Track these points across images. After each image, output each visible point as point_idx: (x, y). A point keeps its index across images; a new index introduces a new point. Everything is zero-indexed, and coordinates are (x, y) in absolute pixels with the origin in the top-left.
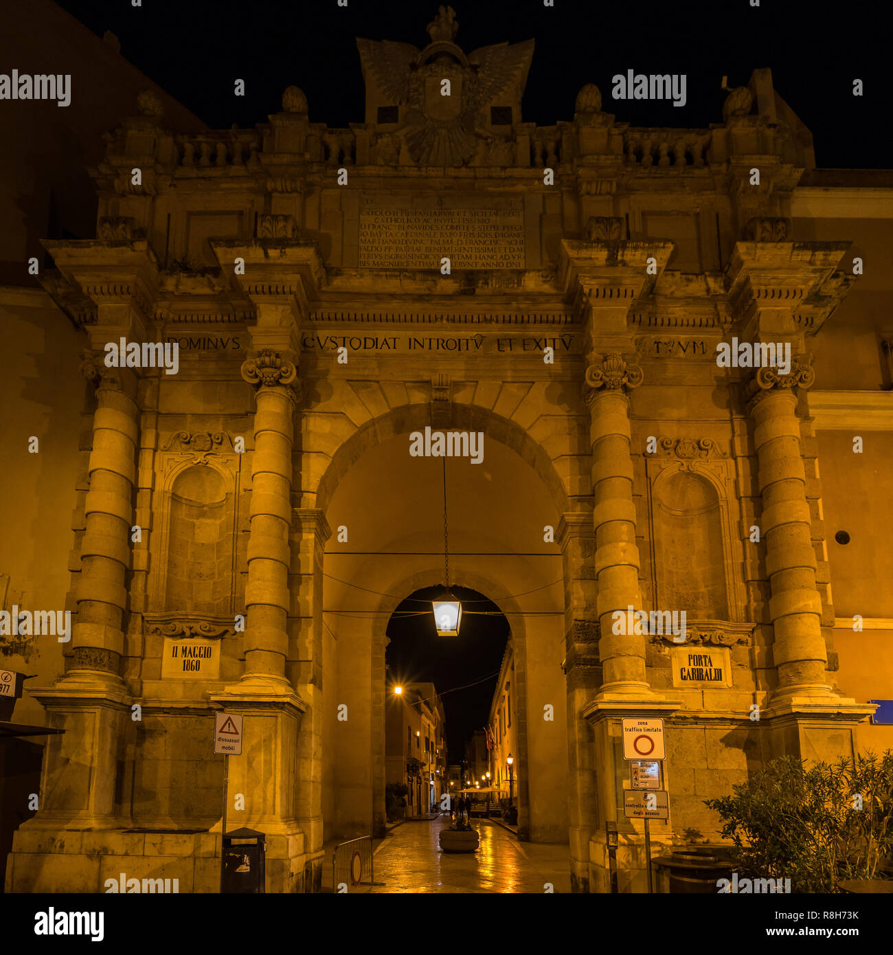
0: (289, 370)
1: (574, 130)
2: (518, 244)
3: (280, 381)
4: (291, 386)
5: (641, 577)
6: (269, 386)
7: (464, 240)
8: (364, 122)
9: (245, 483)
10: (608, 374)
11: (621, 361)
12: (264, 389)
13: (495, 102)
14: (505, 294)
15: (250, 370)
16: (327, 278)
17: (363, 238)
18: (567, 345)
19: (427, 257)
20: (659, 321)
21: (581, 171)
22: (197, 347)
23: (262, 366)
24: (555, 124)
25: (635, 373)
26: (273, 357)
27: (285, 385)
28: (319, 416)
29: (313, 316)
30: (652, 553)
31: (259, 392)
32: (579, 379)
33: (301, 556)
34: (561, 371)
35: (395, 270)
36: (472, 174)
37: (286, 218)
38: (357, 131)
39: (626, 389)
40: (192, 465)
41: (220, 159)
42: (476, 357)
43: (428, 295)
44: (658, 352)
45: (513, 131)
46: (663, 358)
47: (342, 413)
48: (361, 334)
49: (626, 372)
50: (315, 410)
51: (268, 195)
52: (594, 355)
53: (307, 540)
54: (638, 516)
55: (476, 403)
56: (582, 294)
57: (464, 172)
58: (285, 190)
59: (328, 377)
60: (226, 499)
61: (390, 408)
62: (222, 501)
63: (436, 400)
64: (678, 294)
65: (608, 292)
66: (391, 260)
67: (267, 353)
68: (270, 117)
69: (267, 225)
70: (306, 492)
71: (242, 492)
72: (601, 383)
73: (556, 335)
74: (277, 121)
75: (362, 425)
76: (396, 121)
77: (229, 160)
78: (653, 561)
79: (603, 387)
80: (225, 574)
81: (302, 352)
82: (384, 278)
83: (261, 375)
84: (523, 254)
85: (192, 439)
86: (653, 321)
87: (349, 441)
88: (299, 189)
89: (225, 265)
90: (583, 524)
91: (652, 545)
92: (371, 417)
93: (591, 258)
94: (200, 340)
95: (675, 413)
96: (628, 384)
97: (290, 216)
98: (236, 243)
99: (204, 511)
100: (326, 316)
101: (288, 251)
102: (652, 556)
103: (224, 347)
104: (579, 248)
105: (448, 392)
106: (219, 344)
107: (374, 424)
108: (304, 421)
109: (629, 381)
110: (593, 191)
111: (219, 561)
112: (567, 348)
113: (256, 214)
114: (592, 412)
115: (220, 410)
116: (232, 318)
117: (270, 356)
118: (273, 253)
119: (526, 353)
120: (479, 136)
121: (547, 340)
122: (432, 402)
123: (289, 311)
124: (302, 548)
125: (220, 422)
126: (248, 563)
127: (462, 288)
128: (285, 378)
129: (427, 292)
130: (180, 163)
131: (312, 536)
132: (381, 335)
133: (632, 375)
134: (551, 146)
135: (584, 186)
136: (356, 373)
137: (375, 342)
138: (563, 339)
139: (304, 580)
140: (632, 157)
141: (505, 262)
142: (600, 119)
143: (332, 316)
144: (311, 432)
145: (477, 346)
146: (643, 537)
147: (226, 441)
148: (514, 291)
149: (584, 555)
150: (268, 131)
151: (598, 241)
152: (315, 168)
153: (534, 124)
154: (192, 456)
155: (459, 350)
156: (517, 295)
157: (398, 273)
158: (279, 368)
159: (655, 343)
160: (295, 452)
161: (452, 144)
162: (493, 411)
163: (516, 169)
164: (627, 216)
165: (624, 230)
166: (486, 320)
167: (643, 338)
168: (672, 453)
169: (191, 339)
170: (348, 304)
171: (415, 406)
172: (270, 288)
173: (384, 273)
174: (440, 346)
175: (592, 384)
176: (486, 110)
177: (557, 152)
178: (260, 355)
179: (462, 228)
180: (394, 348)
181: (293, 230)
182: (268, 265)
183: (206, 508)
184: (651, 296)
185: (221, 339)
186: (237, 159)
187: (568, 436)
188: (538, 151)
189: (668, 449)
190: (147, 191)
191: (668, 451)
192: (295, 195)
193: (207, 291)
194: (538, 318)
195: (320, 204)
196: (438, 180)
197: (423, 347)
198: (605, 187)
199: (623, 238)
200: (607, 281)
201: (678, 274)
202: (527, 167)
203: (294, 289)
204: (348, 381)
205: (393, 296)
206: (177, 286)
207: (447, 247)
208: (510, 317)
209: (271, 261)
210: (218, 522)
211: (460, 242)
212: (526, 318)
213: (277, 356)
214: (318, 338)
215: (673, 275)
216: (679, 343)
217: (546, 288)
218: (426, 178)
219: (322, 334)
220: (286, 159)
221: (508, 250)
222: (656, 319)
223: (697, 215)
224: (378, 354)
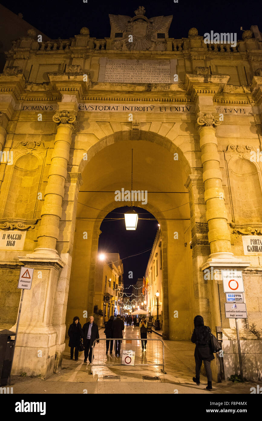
0: (73, 118)
1: (188, 40)
2: (168, 75)
3: (69, 122)
4: (73, 124)
5: (226, 203)
6: (63, 124)
7: (147, 73)
8: (110, 37)
9: (47, 162)
10: (206, 120)
11: (212, 116)
12: (61, 125)
13: (159, 32)
14: (163, 92)
15: (57, 118)
16: (92, 86)
17: (107, 72)
18: (189, 109)
19: (132, 79)
20: (226, 101)
21: (192, 53)
22: (35, 109)
23: (62, 116)
24: (181, 39)
25: (218, 120)
26: (67, 113)
27: (70, 123)
28: (83, 135)
29: (84, 98)
30: (230, 192)
31: (59, 126)
32: (194, 122)
33: (69, 193)
34: (186, 119)
35: (119, 83)
36: (150, 53)
37: (78, 66)
38: (107, 40)
39: (214, 126)
40: (25, 154)
41: (55, 48)
42: (151, 113)
43: (132, 92)
44: (226, 112)
45: (165, 40)
46: (228, 115)
47: (93, 134)
48: (104, 105)
49: (214, 120)
50: (81, 133)
51: (71, 59)
52: (201, 114)
53: (72, 186)
54: (223, 176)
55: (150, 130)
56: (194, 91)
57: (147, 52)
58: (78, 57)
59: (88, 120)
60: (38, 168)
61: (114, 132)
62: (36, 169)
63: (133, 129)
64: (232, 92)
65: (205, 91)
66: (118, 80)
67: (65, 111)
68: (75, 36)
69: (70, 68)
70: (74, 165)
71: (46, 165)
72: (204, 124)
73: (184, 106)
74: (78, 37)
75: (101, 139)
76: (122, 37)
77: (58, 48)
78: (230, 196)
79: (205, 125)
80: (33, 201)
81: (78, 111)
82: (115, 86)
83: (61, 120)
84: (170, 78)
85: (27, 144)
86: (223, 102)
87: (95, 145)
88: (83, 57)
89: (52, 81)
90: (198, 180)
91: (230, 189)
92: (105, 136)
93: (197, 80)
94: (37, 107)
95: (235, 135)
96: (215, 124)
97: (79, 65)
98: (58, 74)
99: (27, 173)
100: (90, 98)
101: (78, 77)
102: (230, 194)
103: (46, 109)
104: (193, 77)
105: (139, 126)
106: (44, 108)
107: (106, 138)
108: (76, 137)
109: (215, 123)
110: (197, 59)
111: (31, 195)
112: (189, 111)
113: (66, 65)
114: (200, 135)
115: (41, 133)
116: (51, 99)
117: (65, 113)
118: (71, 77)
119: (172, 112)
120: (152, 41)
121: (180, 108)
122: (132, 130)
123: (75, 97)
124: (70, 189)
125: (40, 138)
126: (45, 196)
127: (146, 89)
128: (71, 121)
129: (132, 90)
130: (39, 49)
131: (75, 184)
132: (112, 105)
133: (216, 121)
134: (180, 45)
135: (193, 57)
136: (100, 119)
137: (109, 108)
138: (187, 107)
139: (69, 203)
140: (210, 49)
141: (163, 81)
142: (198, 38)
143: (92, 98)
144: (79, 141)
145: (151, 109)
146: (225, 186)
147: (42, 145)
148: (167, 91)
149: (199, 193)
150: (74, 40)
151: (200, 74)
152: (91, 51)
153: (174, 38)
154: (26, 151)
155: (144, 111)
156: (168, 92)
157: (121, 84)
158: (69, 117)
159: (225, 109)
160: (72, 149)
161: (143, 44)
162: (158, 134)
163: (167, 52)
164: (210, 67)
165: (210, 71)
166: (155, 100)
167: (219, 108)
168: (235, 150)
169: (33, 107)
170: (99, 94)
171: (124, 131)
172: (69, 89)
173: (115, 84)
174: (136, 109)
175: (200, 124)
176: (156, 34)
177: (182, 46)
178: (61, 112)
179: (146, 69)
180: (117, 110)
181: (80, 70)
182: (69, 81)
183: (28, 172)
184: (222, 93)
185: (45, 106)
186: (61, 48)
187: (190, 144)
188: (175, 46)
189: (233, 149)
190: (25, 58)
191: (233, 150)
192: (82, 59)
193: (43, 90)
194: (177, 100)
195: (91, 62)
196: (137, 54)
197: (129, 110)
198: (201, 58)
199: (210, 74)
200: (204, 88)
201: (232, 86)
202: (171, 51)
203: (78, 89)
204: (97, 122)
205: (118, 92)
206: (31, 88)
207: (140, 75)
208: (165, 99)
209: (70, 80)
210: (33, 178)
211: (145, 74)
212: (171, 100)
213: (68, 113)
214: (85, 106)
215: (230, 86)
216: (234, 109)
217: (180, 89)
218: (133, 54)
219: (87, 105)
220: (79, 48)
221: (164, 77)
222: (224, 101)
223: (237, 67)
224: (110, 112)
